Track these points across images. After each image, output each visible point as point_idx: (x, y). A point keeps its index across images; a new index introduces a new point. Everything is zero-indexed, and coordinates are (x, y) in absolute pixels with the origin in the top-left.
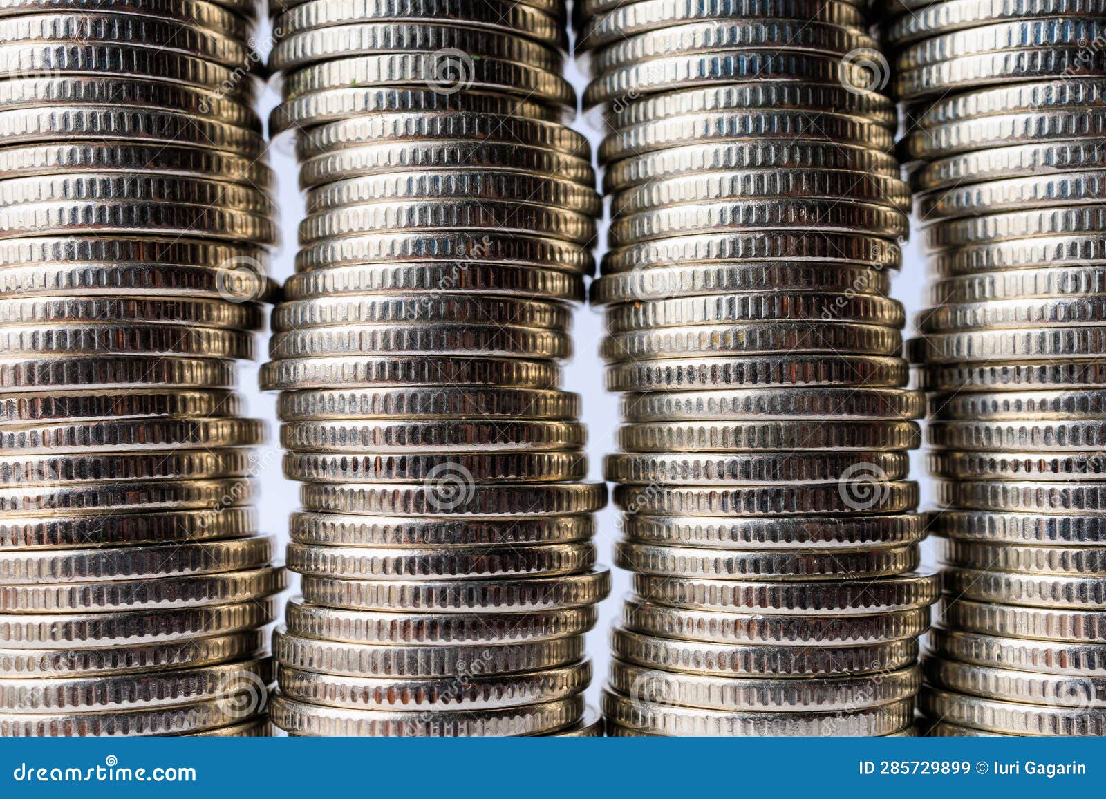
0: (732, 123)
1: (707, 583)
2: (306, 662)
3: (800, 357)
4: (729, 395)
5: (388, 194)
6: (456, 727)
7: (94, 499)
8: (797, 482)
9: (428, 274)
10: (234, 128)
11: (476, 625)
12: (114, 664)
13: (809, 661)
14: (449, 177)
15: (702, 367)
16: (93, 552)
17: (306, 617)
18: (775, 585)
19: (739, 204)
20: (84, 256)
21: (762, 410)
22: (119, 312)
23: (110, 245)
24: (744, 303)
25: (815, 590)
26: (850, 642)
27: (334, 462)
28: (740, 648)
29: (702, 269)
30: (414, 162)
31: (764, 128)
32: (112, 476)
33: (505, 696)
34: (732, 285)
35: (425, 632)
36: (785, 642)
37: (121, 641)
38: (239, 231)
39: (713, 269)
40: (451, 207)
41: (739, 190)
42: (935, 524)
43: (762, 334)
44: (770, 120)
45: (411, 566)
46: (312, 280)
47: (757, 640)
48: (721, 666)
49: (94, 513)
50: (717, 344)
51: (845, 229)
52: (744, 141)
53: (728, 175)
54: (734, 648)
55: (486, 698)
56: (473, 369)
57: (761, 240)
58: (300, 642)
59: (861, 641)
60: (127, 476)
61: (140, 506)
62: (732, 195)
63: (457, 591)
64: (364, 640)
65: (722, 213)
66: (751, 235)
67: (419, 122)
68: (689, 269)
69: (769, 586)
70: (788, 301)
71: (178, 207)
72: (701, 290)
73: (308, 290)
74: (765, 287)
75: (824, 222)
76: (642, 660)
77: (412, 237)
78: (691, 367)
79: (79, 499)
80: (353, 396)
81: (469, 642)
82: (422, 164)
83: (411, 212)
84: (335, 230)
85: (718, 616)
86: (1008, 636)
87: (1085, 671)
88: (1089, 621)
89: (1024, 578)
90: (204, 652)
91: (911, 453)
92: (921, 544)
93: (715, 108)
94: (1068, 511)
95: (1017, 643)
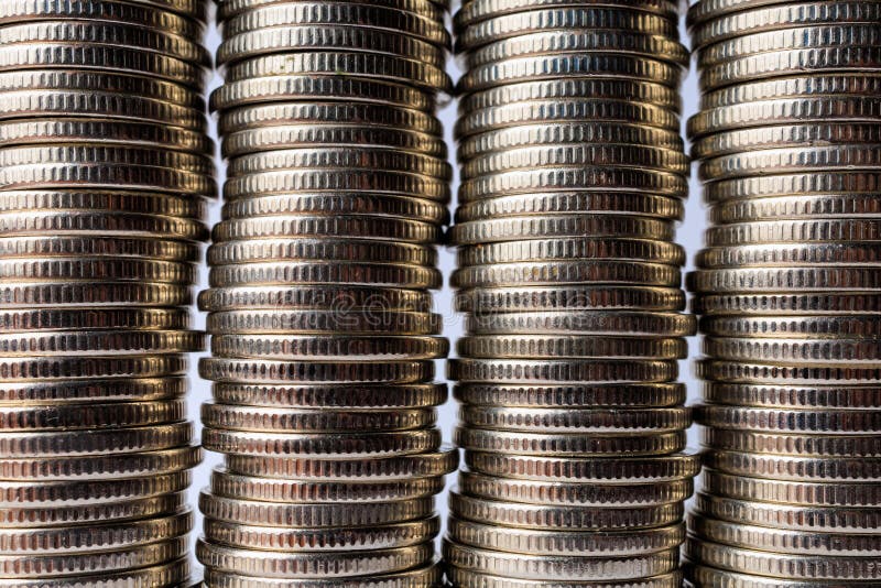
0: (551, 109)
1: (526, 459)
2: (227, 516)
3: (600, 287)
4: (544, 316)
5: (298, 164)
6: (337, 565)
7: (53, 393)
8: (584, 382)
10: (179, 108)
12: (76, 518)
13: (595, 518)
15: (525, 294)
16: (53, 434)
18: (567, 460)
19: (553, 170)
20: (66, 205)
21: (567, 327)
22: (91, 247)
23: (86, 197)
24: (560, 246)
25: (597, 464)
26: (627, 504)
28: (543, 508)
29: (529, 219)
31: (575, 112)
32: (68, 375)
34: (551, 232)
36: (577, 503)
38: (187, 186)
39: (537, 219)
41: (554, 160)
42: (697, 415)
43: (571, 269)
44: (580, 107)
45: (297, 447)
46: (236, 227)
47: (557, 502)
48: (528, 521)
49: (53, 405)
50: (538, 276)
51: (635, 190)
52: (560, 123)
53: (546, 148)
54: (539, 508)
55: (363, 543)
57: (574, 198)
58: (222, 500)
59: (636, 504)
60: (91, 374)
61: (90, 399)
62: (549, 163)
64: (271, 499)
65: (541, 177)
66: (566, 194)
68: (519, 220)
69: (562, 460)
70: (593, 244)
71: (143, 169)
72: (528, 235)
73: (234, 233)
74: (577, 234)
75: (618, 184)
76: (471, 516)
78: (517, 294)
79: (42, 393)
81: (350, 500)
85: (528, 484)
86: (758, 501)
87: (817, 528)
88: (819, 490)
89: (766, 458)
90: (142, 509)
91: (680, 362)
92: (687, 431)
93: (539, 98)
94: (804, 407)
95: (766, 507)
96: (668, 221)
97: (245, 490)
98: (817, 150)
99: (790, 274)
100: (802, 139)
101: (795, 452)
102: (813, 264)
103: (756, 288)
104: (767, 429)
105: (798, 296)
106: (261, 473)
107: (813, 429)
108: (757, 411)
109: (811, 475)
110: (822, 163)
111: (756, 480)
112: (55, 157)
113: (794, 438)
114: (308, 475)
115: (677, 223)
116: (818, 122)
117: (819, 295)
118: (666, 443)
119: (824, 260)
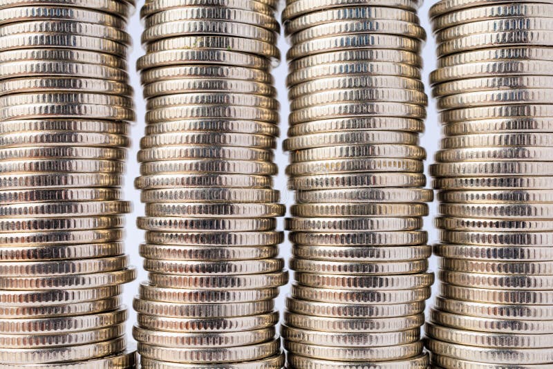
1: (330, 276)
4: (343, 191)
7: (47, 238)
12: (50, 312)
16: (45, 263)
19: (348, 104)
24: (347, 149)
28: (342, 305)
34: (340, 141)
37: (44, 303)
39: (339, 134)
41: (348, 98)
42: (437, 250)
48: (334, 313)
49: (47, 245)
53: (344, 91)
54: (339, 305)
62: (345, 100)
64: (177, 301)
65: (340, 108)
66: (355, 118)
68: (328, 134)
72: (333, 143)
76: (299, 310)
79: (40, 238)
85: (333, 291)
86: (471, 301)
87: (505, 317)
88: (507, 294)
89: (475, 275)
91: (424, 218)
92: (429, 259)
94: (496, 245)
95: (475, 304)
98: (502, 92)
99: (486, 165)
100: (493, 86)
101: (491, 272)
102: (500, 159)
103: (467, 174)
104: (475, 258)
105: (492, 178)
107: (502, 258)
108: (469, 247)
109: (502, 285)
110: (505, 100)
111: (470, 289)
112: (41, 99)
113: (491, 263)
114: (202, 286)
116: (502, 76)
117: (504, 178)
119: (506, 157)
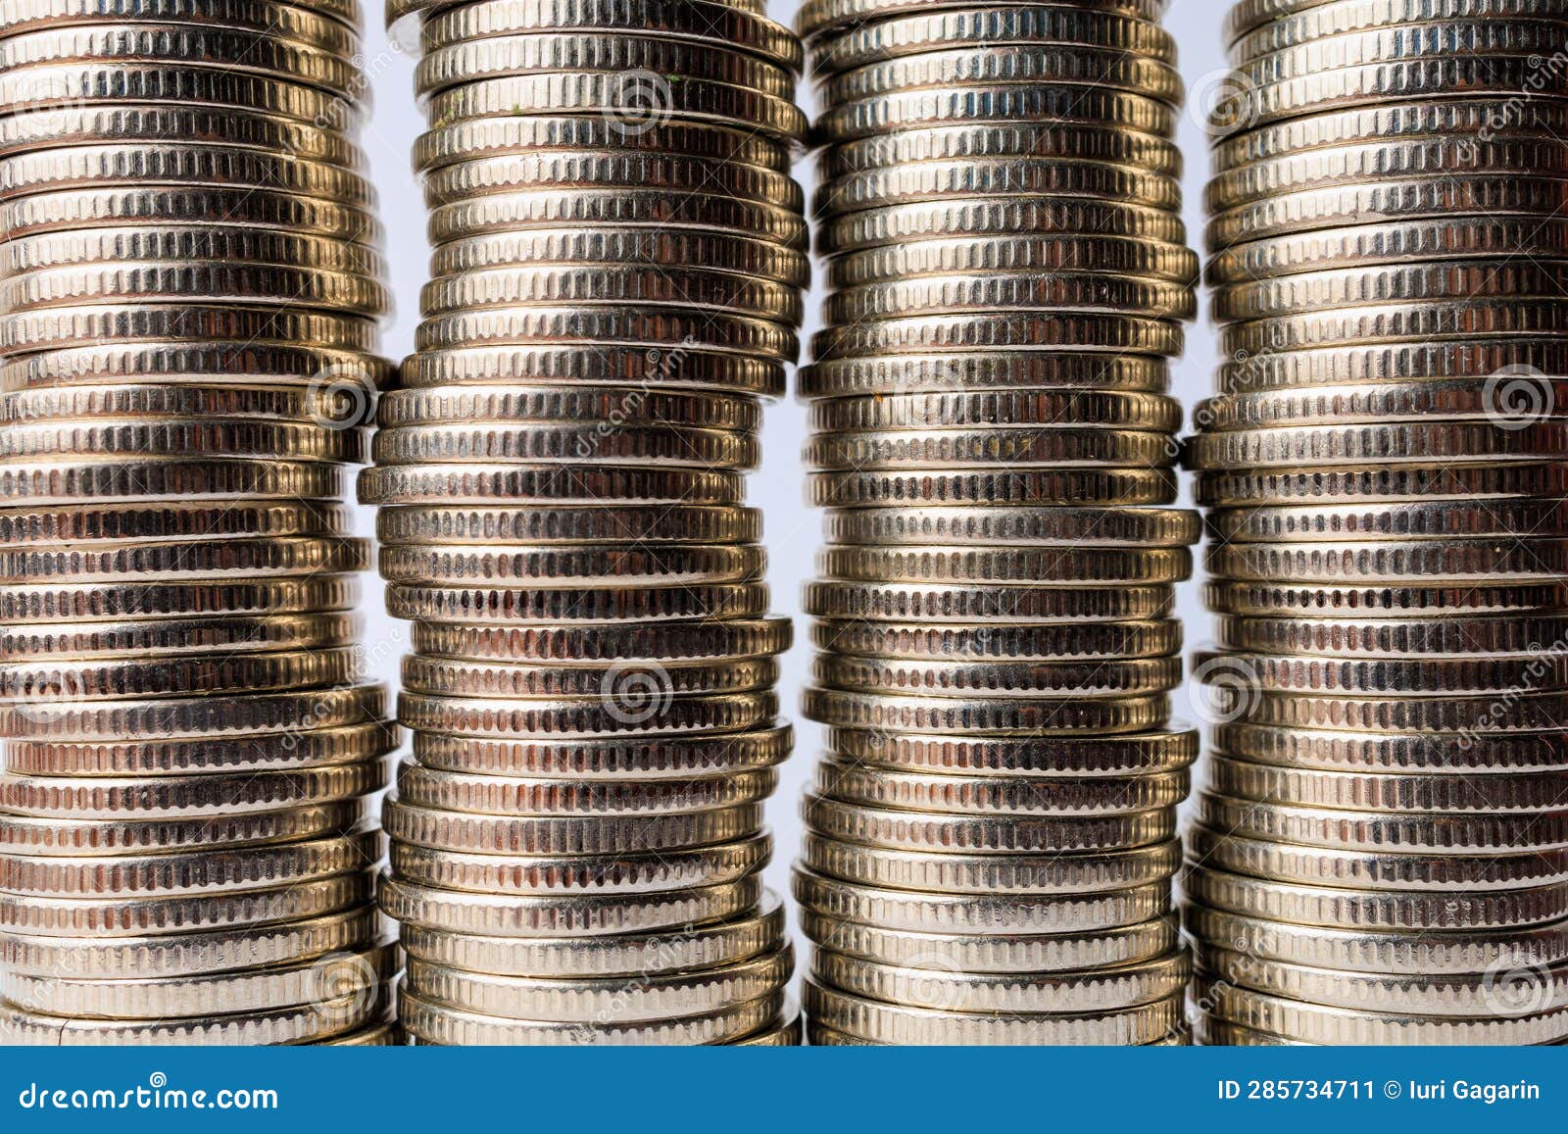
0: (968, 175)
2: (419, 835)
5: (538, 256)
6: (586, 915)
9: (586, 360)
11: (621, 793)
14: (615, 236)
17: (418, 780)
18: (992, 740)
22: (197, 403)
27: (452, 597)
30: (577, 215)
33: (656, 878)
35: (559, 799)
40: (617, 275)
45: (546, 722)
46: (438, 363)
47: (990, 808)
55: (633, 881)
56: (629, 481)
58: (412, 810)
63: (596, 752)
67: (586, 164)
69: (985, 742)
73: (433, 374)
77: (566, 312)
80: (475, 515)
82: (588, 218)
83: (566, 280)
84: (469, 300)
90: (290, 826)
93: (945, 156)
96: (1157, 358)
97: (445, 795)
106: (472, 767)
115: (1171, 359)
118: (1133, 712)
